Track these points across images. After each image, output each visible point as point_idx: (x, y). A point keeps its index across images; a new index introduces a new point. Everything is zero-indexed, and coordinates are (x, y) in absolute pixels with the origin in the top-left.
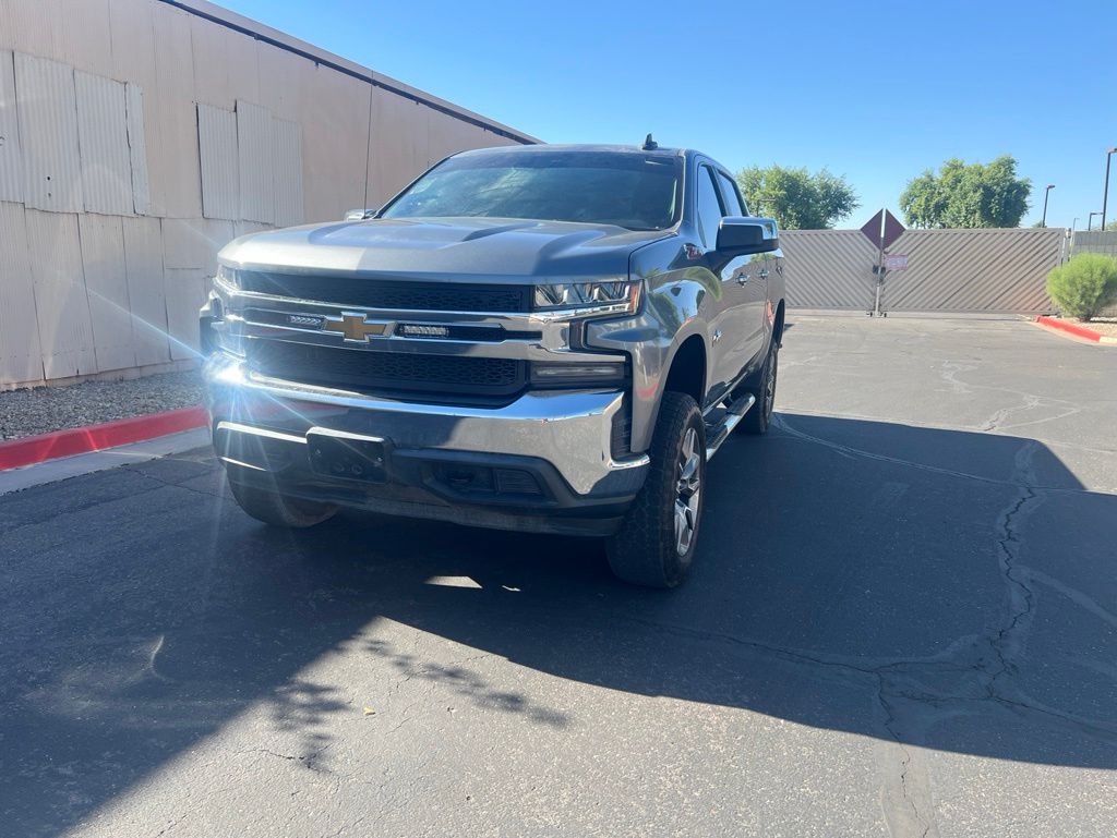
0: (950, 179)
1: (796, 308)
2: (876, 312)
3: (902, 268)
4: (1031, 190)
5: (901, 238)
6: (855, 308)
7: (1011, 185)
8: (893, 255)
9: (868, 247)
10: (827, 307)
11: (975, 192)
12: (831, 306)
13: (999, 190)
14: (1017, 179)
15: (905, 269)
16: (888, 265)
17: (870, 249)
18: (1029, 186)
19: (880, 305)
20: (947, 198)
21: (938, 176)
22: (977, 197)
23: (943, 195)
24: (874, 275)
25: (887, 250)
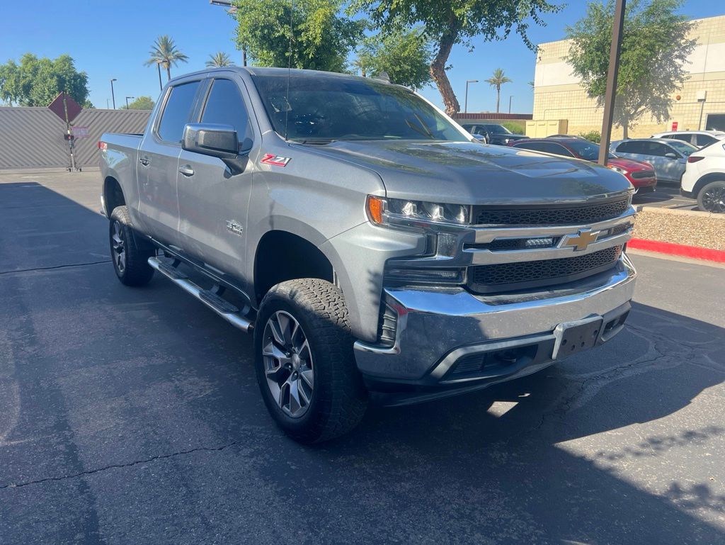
0: (29, 67)
1: (7, 168)
2: (74, 168)
3: (86, 136)
4: (88, 80)
5: (81, 114)
6: (57, 165)
7: (75, 76)
8: (77, 127)
9: (57, 121)
10: (34, 166)
11: (52, 78)
12: (37, 165)
13: (67, 78)
14: (78, 72)
15: (88, 137)
16: (75, 134)
17: (60, 123)
18: (86, 77)
19: (75, 163)
20: (30, 82)
21: (20, 65)
22: (54, 82)
23: (28, 79)
24: (66, 141)
25: (72, 123)
